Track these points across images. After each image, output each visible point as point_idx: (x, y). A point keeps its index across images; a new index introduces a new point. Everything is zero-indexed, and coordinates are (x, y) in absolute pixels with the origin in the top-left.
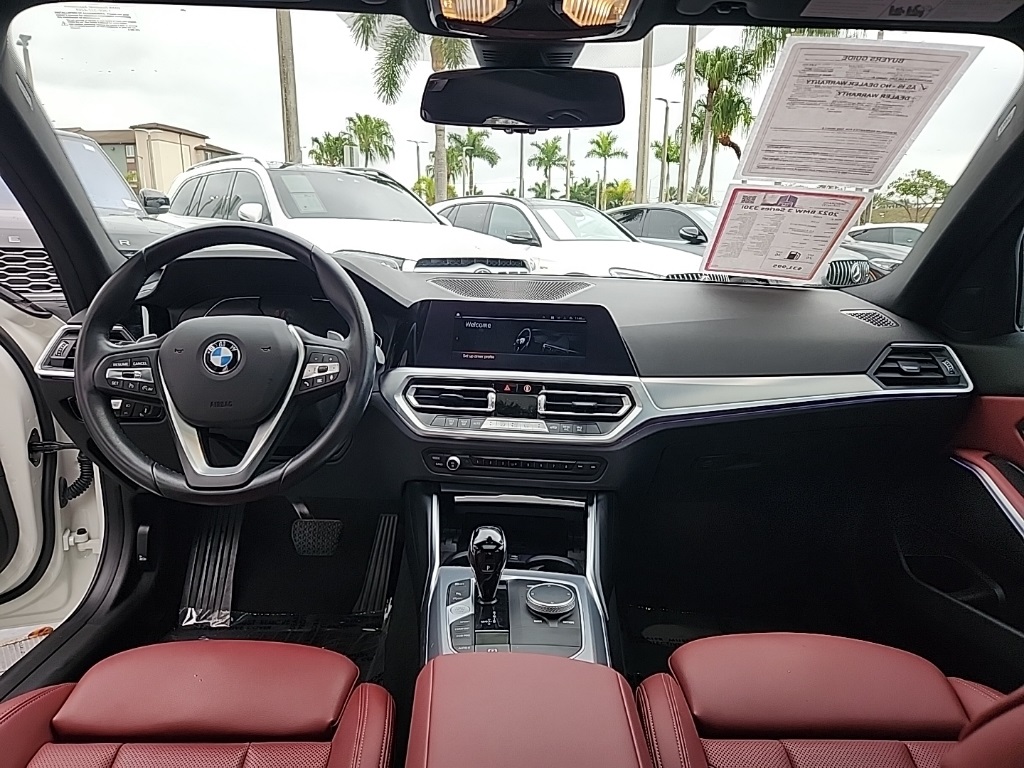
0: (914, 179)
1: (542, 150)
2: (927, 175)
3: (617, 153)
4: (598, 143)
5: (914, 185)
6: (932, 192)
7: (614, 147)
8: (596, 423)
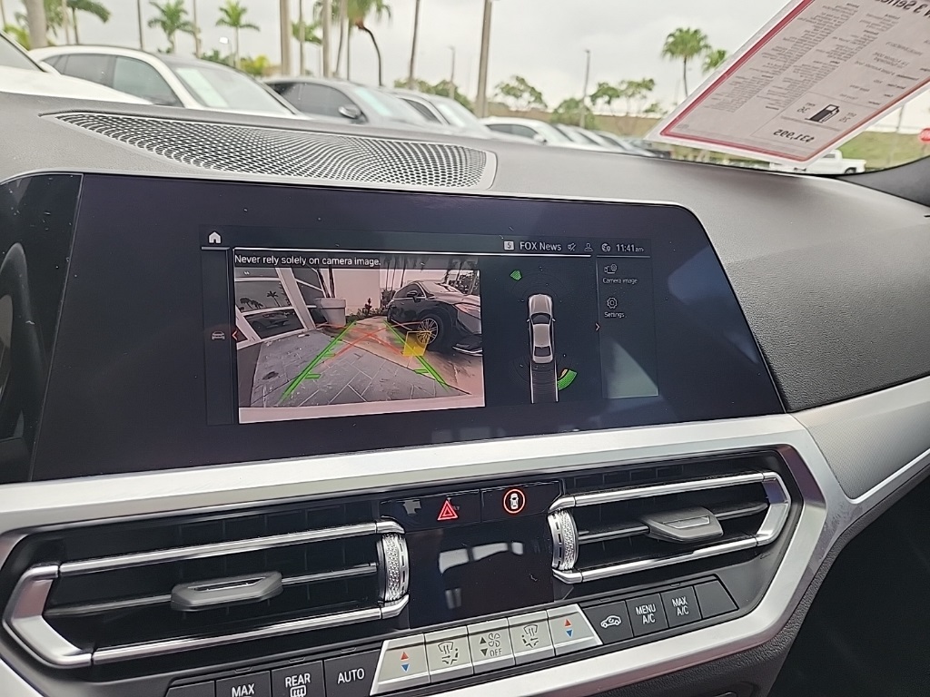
0: (514, 83)
1: (163, 11)
2: (522, 81)
3: (249, 26)
4: (226, 11)
5: (513, 88)
6: (526, 95)
7: (244, 20)
8: (715, 575)
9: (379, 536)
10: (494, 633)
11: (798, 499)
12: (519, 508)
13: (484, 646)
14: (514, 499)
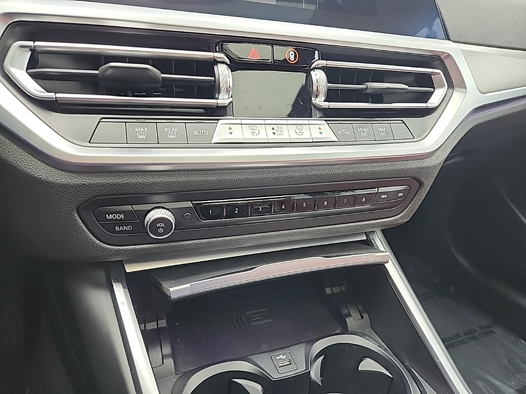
8: (402, 121)
9: (215, 62)
10: (279, 126)
11: (451, 85)
12: (295, 60)
13: (274, 131)
14: (292, 54)
